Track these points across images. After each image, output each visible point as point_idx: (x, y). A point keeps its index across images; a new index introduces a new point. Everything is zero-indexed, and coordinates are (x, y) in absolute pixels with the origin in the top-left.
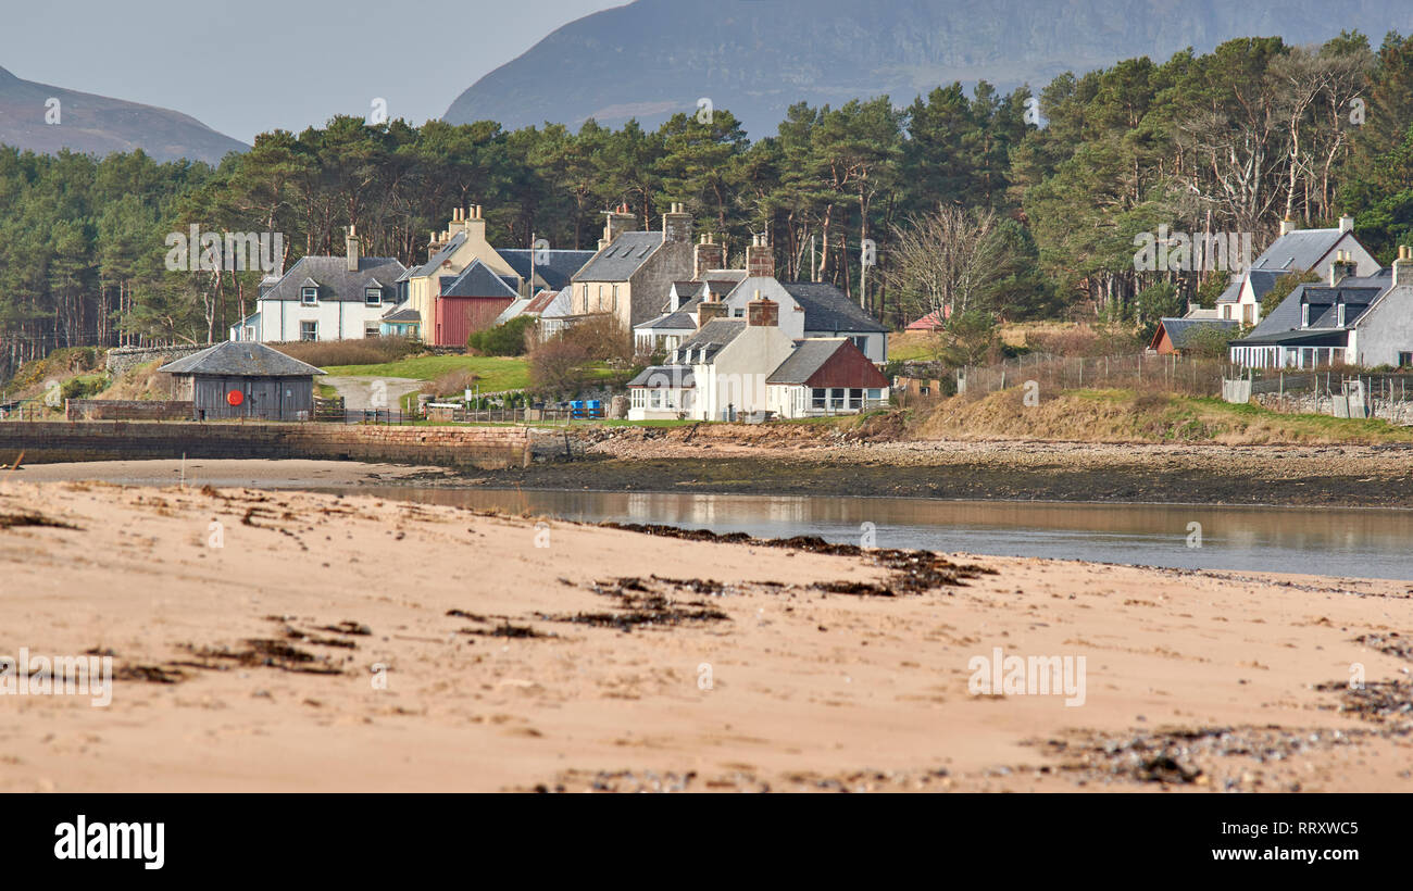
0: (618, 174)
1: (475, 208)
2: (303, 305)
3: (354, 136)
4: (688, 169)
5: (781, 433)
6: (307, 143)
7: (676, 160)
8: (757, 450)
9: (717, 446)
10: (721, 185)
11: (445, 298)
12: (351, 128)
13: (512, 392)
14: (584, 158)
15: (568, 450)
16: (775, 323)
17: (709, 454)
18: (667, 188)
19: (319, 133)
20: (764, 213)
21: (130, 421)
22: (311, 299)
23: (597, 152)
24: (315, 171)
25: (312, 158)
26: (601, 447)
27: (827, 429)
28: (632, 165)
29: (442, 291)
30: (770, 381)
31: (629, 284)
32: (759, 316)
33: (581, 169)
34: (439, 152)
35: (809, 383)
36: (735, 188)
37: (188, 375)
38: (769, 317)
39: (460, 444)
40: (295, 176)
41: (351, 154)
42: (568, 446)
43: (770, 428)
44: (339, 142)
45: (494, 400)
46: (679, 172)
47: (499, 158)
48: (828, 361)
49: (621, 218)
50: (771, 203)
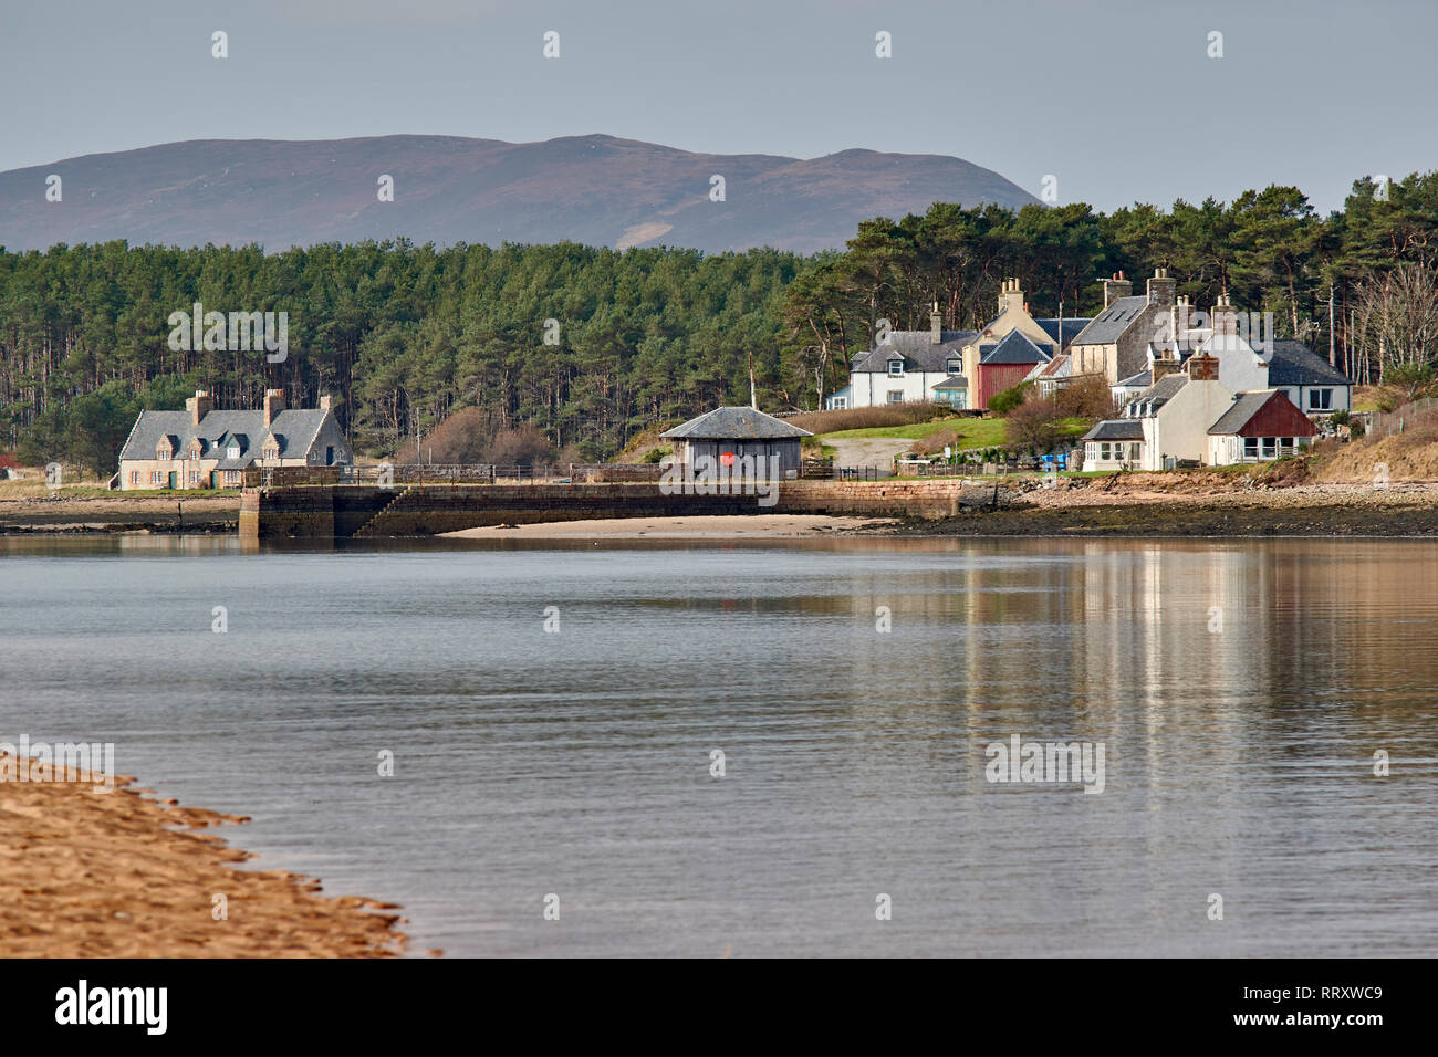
0: (1196, 249)
1: (1014, 280)
2: (890, 377)
3: (949, 221)
4: (1257, 242)
5: (1196, 480)
6: (907, 229)
7: (1246, 234)
8: (1170, 497)
9: (1136, 494)
10: (1290, 257)
11: (985, 364)
12: (946, 214)
13: (989, 449)
14: (1166, 235)
15: (995, 500)
16: (1216, 378)
17: (1126, 501)
18: (1241, 260)
19: (919, 219)
20: (1329, 281)
21: (624, 484)
22: (898, 371)
23: (1176, 229)
24: (912, 253)
25: (910, 242)
26: (1029, 497)
27: (1239, 475)
28: (1208, 240)
29: (982, 359)
30: (1212, 431)
31: (1115, 345)
32: (1199, 371)
33: (1163, 245)
34: (1028, 233)
35: (1241, 433)
36: (1304, 257)
37: (684, 439)
38: (1209, 372)
39: (911, 497)
40: (897, 259)
41: (945, 237)
42: (995, 496)
43: (1185, 476)
44: (935, 227)
45: (972, 456)
46: (1248, 244)
47: (1088, 237)
48: (1259, 412)
49: (1118, 285)
50: (1333, 271)
